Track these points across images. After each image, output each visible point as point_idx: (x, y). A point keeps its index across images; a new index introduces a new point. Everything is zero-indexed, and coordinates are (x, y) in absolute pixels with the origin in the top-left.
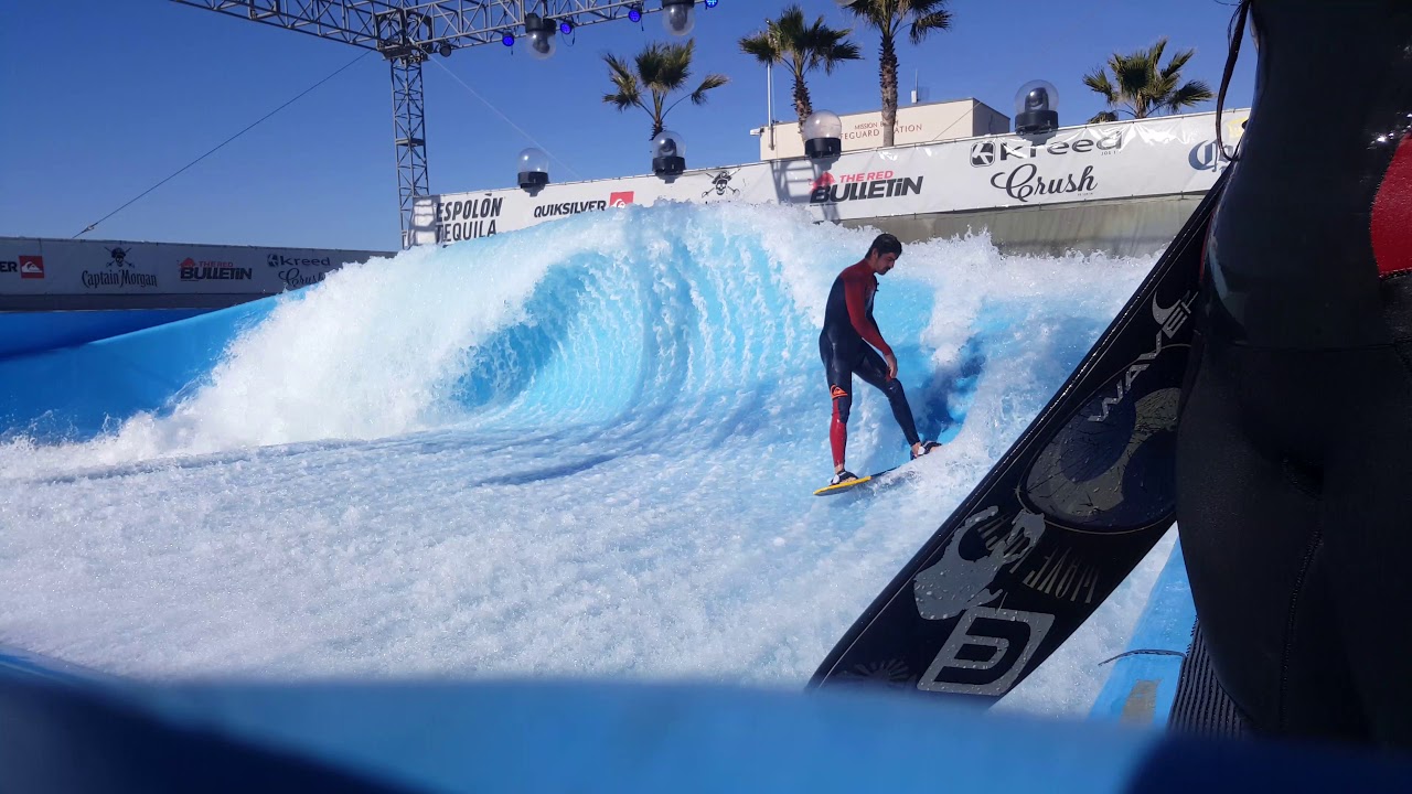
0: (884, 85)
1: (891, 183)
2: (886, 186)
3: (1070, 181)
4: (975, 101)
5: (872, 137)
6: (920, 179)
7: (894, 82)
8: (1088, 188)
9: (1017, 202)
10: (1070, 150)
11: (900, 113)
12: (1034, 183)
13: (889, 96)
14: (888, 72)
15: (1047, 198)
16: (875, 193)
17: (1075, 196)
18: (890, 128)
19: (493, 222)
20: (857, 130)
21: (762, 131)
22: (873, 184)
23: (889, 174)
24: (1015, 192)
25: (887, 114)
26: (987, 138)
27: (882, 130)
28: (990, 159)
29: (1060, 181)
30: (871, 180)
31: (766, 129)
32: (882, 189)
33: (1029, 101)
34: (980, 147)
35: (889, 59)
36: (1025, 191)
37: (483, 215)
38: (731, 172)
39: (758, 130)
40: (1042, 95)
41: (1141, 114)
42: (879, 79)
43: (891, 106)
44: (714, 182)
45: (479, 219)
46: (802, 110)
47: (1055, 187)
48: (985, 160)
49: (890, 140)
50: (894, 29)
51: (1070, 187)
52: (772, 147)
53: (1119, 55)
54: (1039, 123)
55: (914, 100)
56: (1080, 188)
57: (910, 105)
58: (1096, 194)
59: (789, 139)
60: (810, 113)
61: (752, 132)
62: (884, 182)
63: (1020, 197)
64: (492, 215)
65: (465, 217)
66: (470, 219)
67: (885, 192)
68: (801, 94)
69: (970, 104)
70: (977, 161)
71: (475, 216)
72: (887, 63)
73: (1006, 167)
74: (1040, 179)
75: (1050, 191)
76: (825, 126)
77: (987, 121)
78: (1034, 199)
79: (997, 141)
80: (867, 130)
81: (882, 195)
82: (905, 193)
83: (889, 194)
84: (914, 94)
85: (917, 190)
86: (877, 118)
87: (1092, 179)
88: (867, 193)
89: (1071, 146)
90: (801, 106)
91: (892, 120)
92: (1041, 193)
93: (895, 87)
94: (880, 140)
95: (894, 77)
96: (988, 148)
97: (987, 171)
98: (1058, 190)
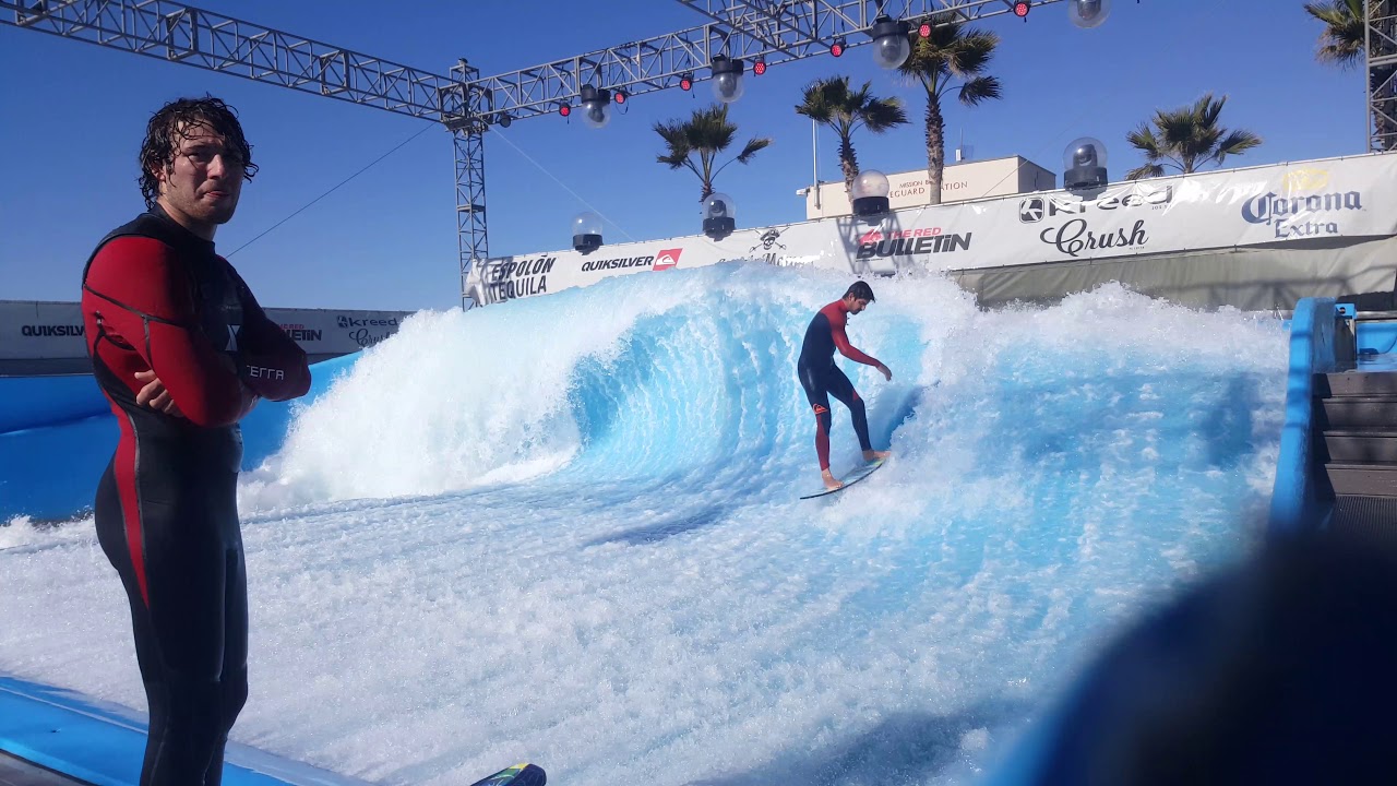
0: (930, 145)
1: (939, 239)
2: (933, 242)
3: (1121, 236)
4: (1021, 159)
5: (917, 195)
6: (969, 235)
7: (940, 141)
8: (1140, 242)
9: (1068, 257)
10: (1120, 205)
11: (946, 171)
12: (1084, 238)
13: (935, 155)
14: (935, 132)
15: (1098, 253)
16: (922, 249)
17: (1126, 250)
18: (936, 186)
19: (543, 278)
20: (905, 189)
21: (808, 191)
22: (920, 240)
23: (937, 231)
24: (1065, 246)
25: (933, 173)
26: (1036, 194)
27: (928, 188)
28: (1039, 215)
29: (1111, 236)
30: (918, 236)
31: (812, 189)
32: (930, 245)
33: (1077, 159)
34: (1029, 203)
35: (935, 121)
36: (1075, 246)
37: (535, 272)
38: (779, 229)
39: (804, 190)
40: (1090, 153)
41: (1189, 169)
42: (924, 139)
43: (938, 164)
44: (762, 239)
45: (530, 276)
46: (848, 171)
47: (1106, 242)
48: (1035, 217)
49: (937, 198)
50: (941, 89)
51: (1121, 242)
52: (819, 206)
53: (1162, 112)
54: (1088, 179)
55: (958, 158)
56: (1131, 243)
57: (954, 163)
58: (1147, 248)
59: (836, 198)
60: (856, 173)
61: (798, 192)
62: (931, 238)
63: (1070, 252)
64: (543, 272)
65: (518, 275)
66: (523, 276)
67: (932, 248)
68: (847, 153)
69: (1014, 161)
70: (1027, 218)
71: (527, 273)
72: (933, 123)
73: (1057, 222)
74: (1090, 234)
75: (1101, 245)
76: (871, 185)
77: (1034, 178)
78: (1083, 254)
79: (1047, 197)
80: (914, 189)
81: (929, 251)
82: (953, 249)
83: (937, 250)
84: (958, 152)
85: (965, 246)
86: (924, 175)
87: (1143, 233)
88: (913, 249)
89: (1120, 201)
90: (848, 166)
91: (939, 178)
92: (1092, 247)
93: (941, 146)
94: (926, 197)
95: (940, 137)
96: (1037, 204)
97: (1038, 226)
98: (1109, 244)
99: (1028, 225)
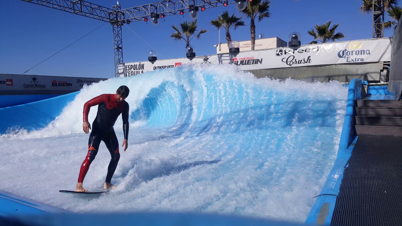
0: (251, 33)
1: (253, 60)
2: (252, 61)
3: (304, 60)
4: (277, 38)
5: (248, 48)
6: (262, 59)
7: (254, 32)
8: (309, 62)
9: (289, 66)
10: (304, 51)
11: (256, 41)
12: (294, 61)
13: (253, 36)
14: (253, 29)
15: (298, 65)
16: (249, 63)
17: (305, 65)
18: (253, 45)
20: (244, 45)
21: (217, 46)
22: (248, 61)
23: (253, 58)
24: (288, 63)
25: (252, 41)
26: (281, 48)
27: (251, 45)
28: (281, 54)
29: (301, 60)
30: (248, 59)
31: (218, 45)
32: (251, 62)
33: (293, 38)
34: (279, 50)
35: (253, 26)
36: (292, 63)
38: (208, 57)
39: (216, 45)
40: (296, 37)
41: (324, 41)
42: (250, 31)
43: (254, 39)
44: (204, 60)
46: (228, 40)
47: (300, 62)
48: (280, 54)
49: (253, 49)
50: (255, 17)
51: (304, 62)
52: (220, 50)
53: (318, 25)
54: (295, 44)
55: (260, 37)
56: (307, 63)
57: (259, 39)
58: (311, 64)
59: (225, 48)
60: (231, 41)
61: (214, 46)
62: (251, 60)
63: (290, 65)
67: (252, 63)
68: (228, 35)
70: (278, 55)
72: (252, 27)
73: (286, 56)
74: (295, 60)
75: (298, 63)
76: (235, 44)
77: (281, 43)
78: (294, 65)
79: (284, 49)
80: (247, 46)
81: (251, 64)
82: (257, 63)
83: (253, 64)
84: (260, 36)
85: (261, 62)
86: (249, 42)
87: (310, 60)
88: (246, 63)
89: (304, 50)
90: (228, 39)
91: (254, 43)
92: (296, 64)
93: (255, 34)
94: (250, 49)
95: (254, 31)
96: (281, 51)
97: (281, 57)
98: (301, 63)
99: (278, 57)
